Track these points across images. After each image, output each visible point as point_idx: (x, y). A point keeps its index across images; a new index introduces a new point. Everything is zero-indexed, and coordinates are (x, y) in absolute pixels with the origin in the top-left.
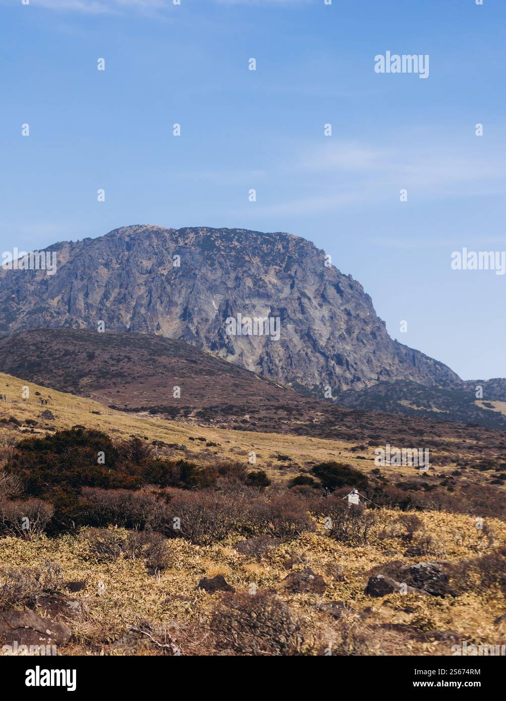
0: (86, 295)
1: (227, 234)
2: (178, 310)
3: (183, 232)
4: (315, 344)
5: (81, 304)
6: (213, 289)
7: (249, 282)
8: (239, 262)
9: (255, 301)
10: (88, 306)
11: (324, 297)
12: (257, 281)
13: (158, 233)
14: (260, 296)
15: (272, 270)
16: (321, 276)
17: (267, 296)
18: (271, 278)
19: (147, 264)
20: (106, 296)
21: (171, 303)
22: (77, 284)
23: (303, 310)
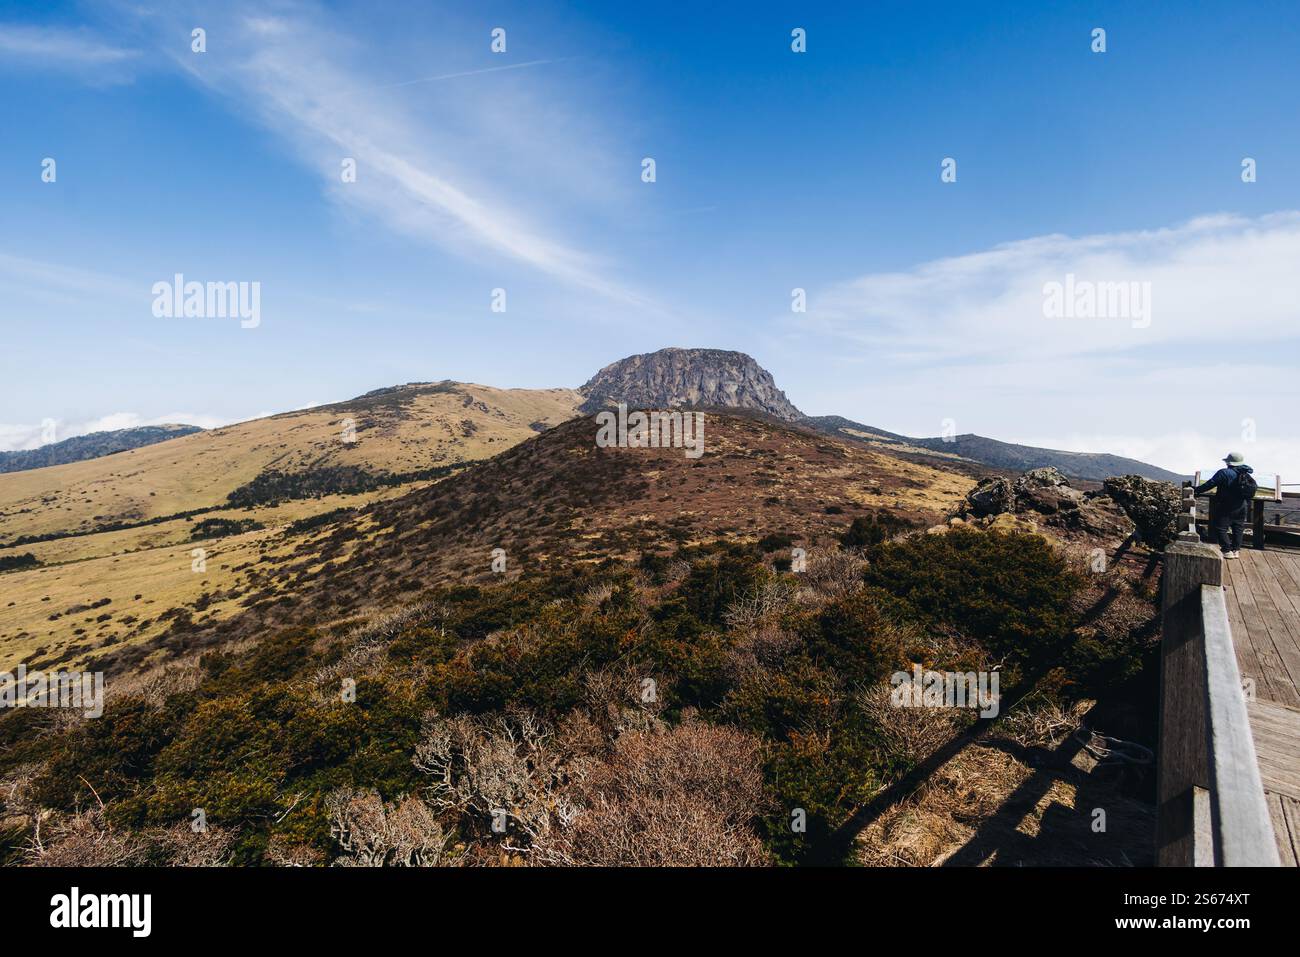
0: (654, 380)
1: (713, 352)
2: (696, 387)
3: (692, 351)
4: (761, 402)
5: (652, 384)
6: (711, 377)
7: (726, 374)
8: (720, 365)
9: (730, 382)
10: (655, 385)
11: (758, 380)
12: (729, 373)
13: (682, 351)
14: (731, 380)
15: (734, 368)
16: (756, 371)
17: (734, 380)
18: (734, 372)
19: (679, 366)
20: (663, 380)
21: (693, 384)
22: (650, 374)
23: (752, 387)
